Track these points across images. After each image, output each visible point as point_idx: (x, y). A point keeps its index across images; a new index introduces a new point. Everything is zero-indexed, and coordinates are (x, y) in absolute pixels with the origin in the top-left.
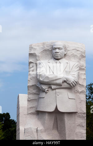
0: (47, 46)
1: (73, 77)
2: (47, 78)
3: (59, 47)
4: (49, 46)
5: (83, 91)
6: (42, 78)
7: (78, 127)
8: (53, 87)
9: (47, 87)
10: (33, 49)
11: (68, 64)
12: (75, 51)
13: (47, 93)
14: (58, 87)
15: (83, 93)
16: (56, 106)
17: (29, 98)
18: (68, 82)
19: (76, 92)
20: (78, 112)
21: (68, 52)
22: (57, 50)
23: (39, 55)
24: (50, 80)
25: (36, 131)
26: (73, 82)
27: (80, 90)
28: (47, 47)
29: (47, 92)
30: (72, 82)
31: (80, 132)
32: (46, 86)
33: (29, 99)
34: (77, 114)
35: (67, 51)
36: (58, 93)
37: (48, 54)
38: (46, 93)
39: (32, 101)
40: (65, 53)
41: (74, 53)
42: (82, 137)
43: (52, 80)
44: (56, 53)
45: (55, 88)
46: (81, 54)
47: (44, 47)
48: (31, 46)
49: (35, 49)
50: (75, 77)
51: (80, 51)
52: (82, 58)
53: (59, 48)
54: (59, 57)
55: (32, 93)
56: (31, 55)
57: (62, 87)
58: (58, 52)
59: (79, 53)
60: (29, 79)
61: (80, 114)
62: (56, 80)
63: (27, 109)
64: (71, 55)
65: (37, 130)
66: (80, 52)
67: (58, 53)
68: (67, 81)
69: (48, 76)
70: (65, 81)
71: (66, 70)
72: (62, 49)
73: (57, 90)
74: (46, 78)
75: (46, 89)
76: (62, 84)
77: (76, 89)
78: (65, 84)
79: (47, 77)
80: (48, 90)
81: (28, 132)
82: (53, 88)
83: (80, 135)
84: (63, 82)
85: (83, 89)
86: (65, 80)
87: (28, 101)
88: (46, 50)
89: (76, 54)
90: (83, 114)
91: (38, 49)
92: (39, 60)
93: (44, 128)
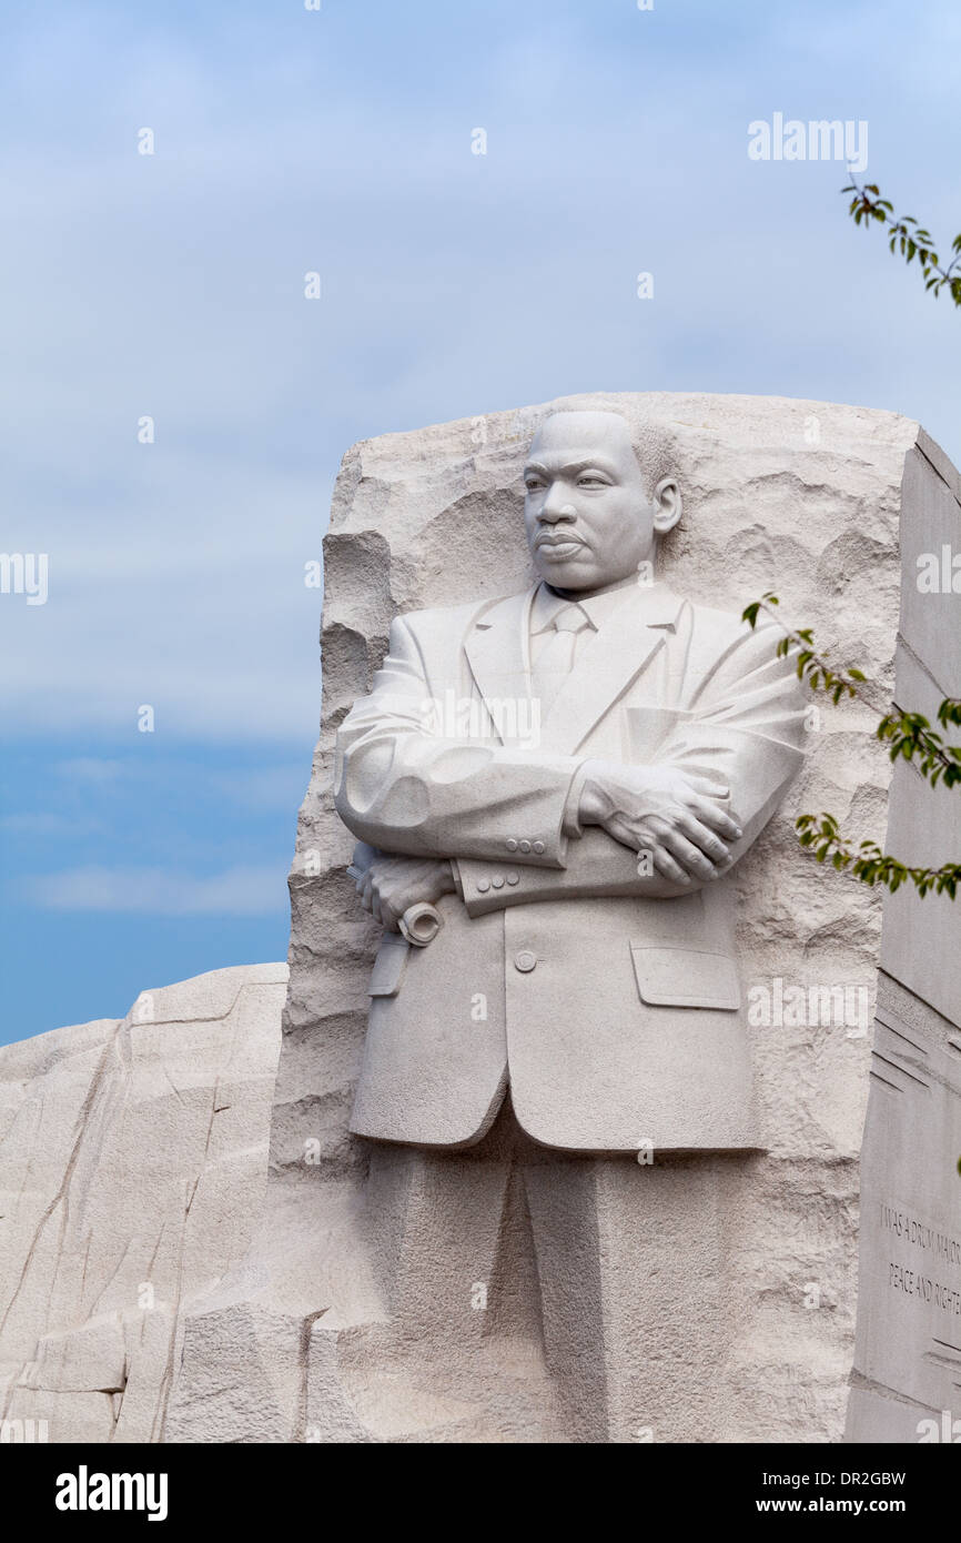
0: (504, 457)
1: (698, 771)
2: (407, 787)
3: (572, 457)
4: (515, 456)
5: (845, 922)
6: (366, 792)
7: (766, 1313)
8: (476, 883)
9: (423, 889)
10: (366, 488)
11: (675, 642)
12: (781, 492)
13: (426, 954)
14: (527, 883)
15: (847, 943)
16: (506, 1089)
17: (295, 1004)
18: (619, 830)
19: (767, 933)
20: (777, 1153)
21: (705, 511)
22: (559, 498)
23: (418, 550)
24: (440, 809)
25: (292, 1341)
26: (681, 827)
27: (809, 918)
28: (496, 468)
29: (423, 935)
30: (665, 828)
31: (788, 1369)
32: (415, 873)
33: (299, 1019)
34: (761, 1167)
35: (687, 502)
36: (525, 945)
37: (501, 539)
38: (415, 948)
39: (321, 1038)
40: (664, 526)
41: (761, 515)
42: (800, 1423)
43: (457, 808)
44: (545, 521)
45: (493, 893)
46: (844, 527)
47: (471, 465)
48: (352, 467)
49: (386, 490)
50: (716, 776)
51: (836, 494)
52: (864, 566)
53: (576, 476)
54: (583, 571)
55: (326, 947)
56: (345, 553)
57: (568, 881)
58: (566, 509)
59: (832, 519)
60: (310, 807)
61: (792, 1174)
62: (496, 809)
63: (275, 1123)
64: (738, 537)
65: (306, 1340)
66: (831, 507)
67: (565, 520)
68: (617, 815)
69: (419, 774)
70: (590, 825)
71: (636, 700)
72: (609, 480)
73: (515, 920)
74: (396, 789)
75: (410, 903)
76: (560, 853)
77: (764, 905)
78: (597, 850)
79: (414, 780)
80: (425, 920)
81: (215, 1357)
82: (470, 894)
83: (781, 1393)
84: (568, 834)
85: (850, 900)
86: (593, 803)
87: (289, 1031)
88: (482, 497)
89: (786, 529)
90: (825, 1175)
91: (412, 489)
92: (414, 602)
93: (391, 1311)
